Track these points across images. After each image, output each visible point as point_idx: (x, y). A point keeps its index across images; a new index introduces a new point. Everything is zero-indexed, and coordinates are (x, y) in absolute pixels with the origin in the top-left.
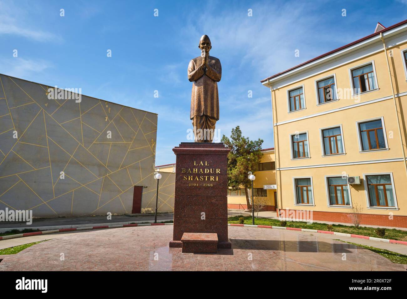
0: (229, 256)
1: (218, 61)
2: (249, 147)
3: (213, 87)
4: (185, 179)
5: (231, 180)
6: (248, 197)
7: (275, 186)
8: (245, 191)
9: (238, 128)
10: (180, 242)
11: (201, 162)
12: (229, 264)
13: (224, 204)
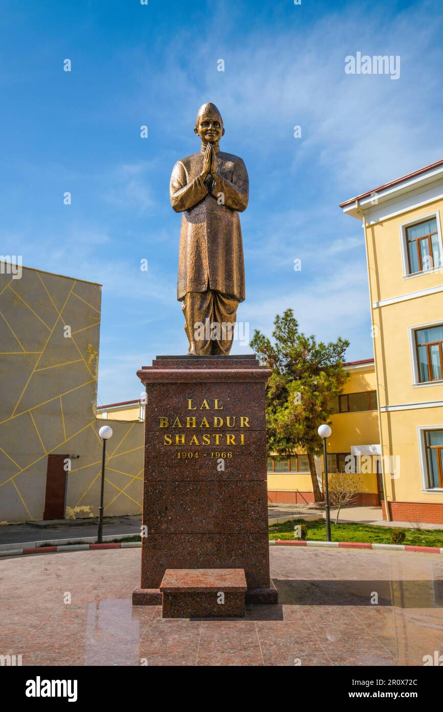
0: (274, 622)
1: (239, 163)
2: (316, 357)
3: (229, 225)
4: (168, 442)
5: (274, 435)
6: (316, 474)
7: (378, 447)
8: (307, 461)
9: (288, 314)
10: (158, 591)
11: (205, 402)
12: (272, 643)
13: (259, 500)
